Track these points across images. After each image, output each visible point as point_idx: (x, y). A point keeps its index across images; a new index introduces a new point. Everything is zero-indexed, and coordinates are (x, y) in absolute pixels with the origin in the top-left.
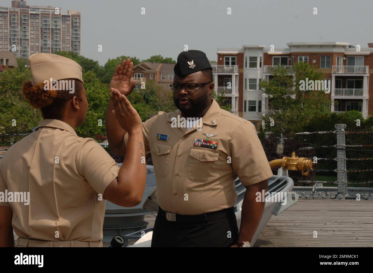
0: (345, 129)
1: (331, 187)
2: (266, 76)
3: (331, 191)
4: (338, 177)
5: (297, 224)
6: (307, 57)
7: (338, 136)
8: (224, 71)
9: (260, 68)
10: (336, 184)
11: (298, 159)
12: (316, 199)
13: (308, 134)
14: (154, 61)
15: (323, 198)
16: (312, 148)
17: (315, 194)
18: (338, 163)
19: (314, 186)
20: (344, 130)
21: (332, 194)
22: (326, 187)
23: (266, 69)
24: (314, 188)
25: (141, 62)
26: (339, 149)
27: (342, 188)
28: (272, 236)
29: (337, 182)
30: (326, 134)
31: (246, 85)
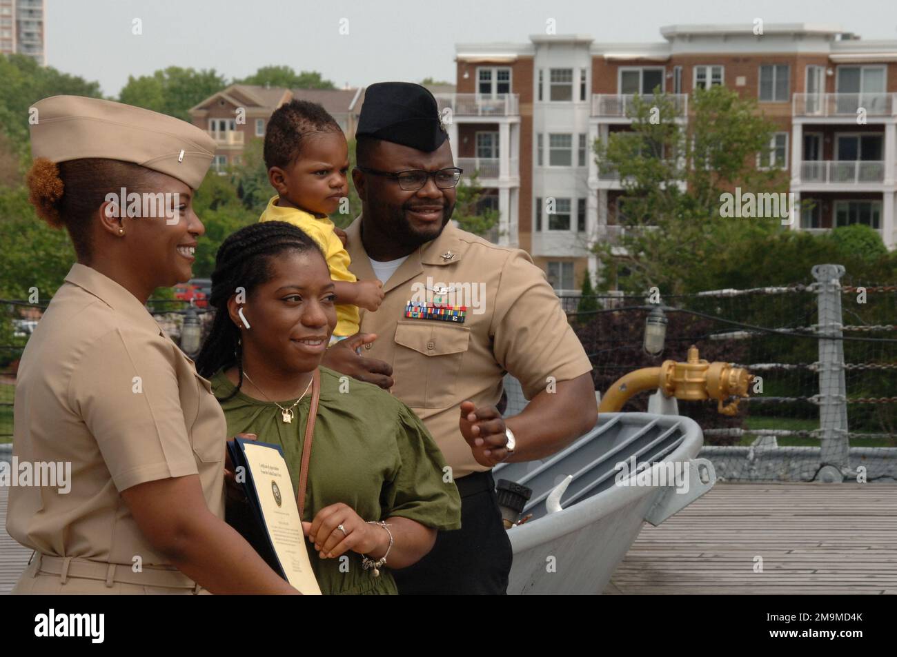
0: (841, 280)
1: (802, 448)
2: (600, 125)
3: (803, 459)
4: (823, 418)
5: (709, 554)
6: (719, 70)
7: (821, 299)
8: (477, 111)
9: (583, 102)
10: (815, 437)
11: (707, 368)
12: (758, 481)
13: (733, 294)
14: (268, 83)
15: (779, 479)
16: (746, 336)
17: (754, 468)
18: (821, 376)
19: (753, 444)
20: (838, 281)
21: (805, 468)
22: (789, 448)
23: (601, 104)
24: (754, 450)
25: (230, 85)
26: (826, 338)
27: (834, 449)
28: (638, 588)
29: (820, 433)
30: (789, 293)
31: (541, 152)
